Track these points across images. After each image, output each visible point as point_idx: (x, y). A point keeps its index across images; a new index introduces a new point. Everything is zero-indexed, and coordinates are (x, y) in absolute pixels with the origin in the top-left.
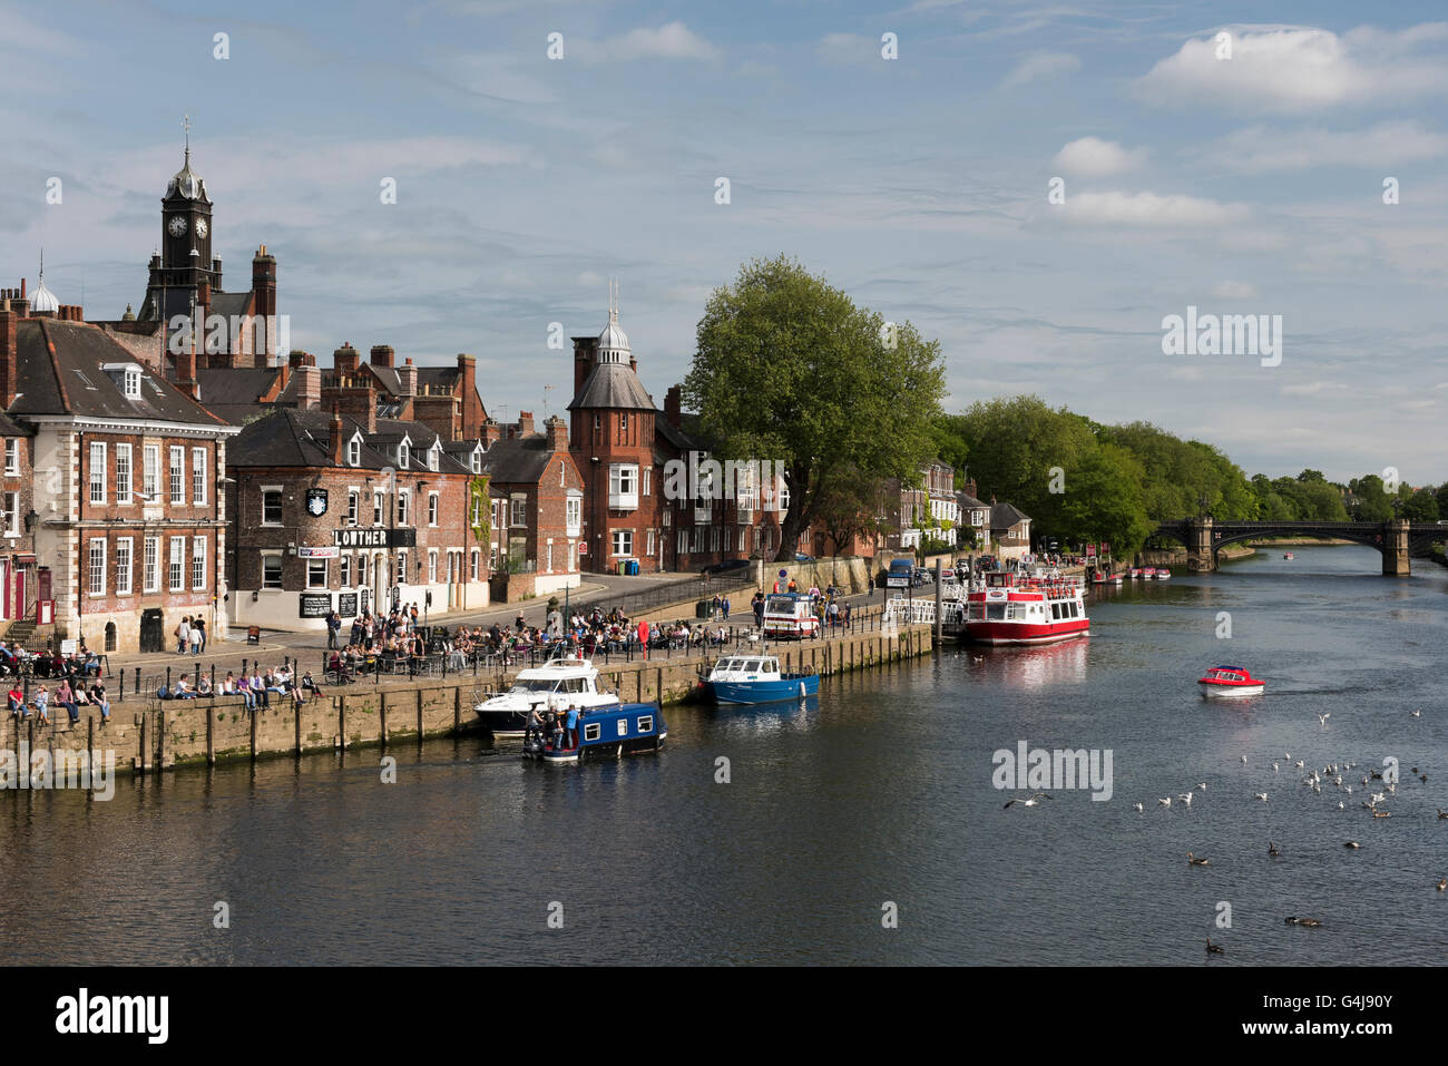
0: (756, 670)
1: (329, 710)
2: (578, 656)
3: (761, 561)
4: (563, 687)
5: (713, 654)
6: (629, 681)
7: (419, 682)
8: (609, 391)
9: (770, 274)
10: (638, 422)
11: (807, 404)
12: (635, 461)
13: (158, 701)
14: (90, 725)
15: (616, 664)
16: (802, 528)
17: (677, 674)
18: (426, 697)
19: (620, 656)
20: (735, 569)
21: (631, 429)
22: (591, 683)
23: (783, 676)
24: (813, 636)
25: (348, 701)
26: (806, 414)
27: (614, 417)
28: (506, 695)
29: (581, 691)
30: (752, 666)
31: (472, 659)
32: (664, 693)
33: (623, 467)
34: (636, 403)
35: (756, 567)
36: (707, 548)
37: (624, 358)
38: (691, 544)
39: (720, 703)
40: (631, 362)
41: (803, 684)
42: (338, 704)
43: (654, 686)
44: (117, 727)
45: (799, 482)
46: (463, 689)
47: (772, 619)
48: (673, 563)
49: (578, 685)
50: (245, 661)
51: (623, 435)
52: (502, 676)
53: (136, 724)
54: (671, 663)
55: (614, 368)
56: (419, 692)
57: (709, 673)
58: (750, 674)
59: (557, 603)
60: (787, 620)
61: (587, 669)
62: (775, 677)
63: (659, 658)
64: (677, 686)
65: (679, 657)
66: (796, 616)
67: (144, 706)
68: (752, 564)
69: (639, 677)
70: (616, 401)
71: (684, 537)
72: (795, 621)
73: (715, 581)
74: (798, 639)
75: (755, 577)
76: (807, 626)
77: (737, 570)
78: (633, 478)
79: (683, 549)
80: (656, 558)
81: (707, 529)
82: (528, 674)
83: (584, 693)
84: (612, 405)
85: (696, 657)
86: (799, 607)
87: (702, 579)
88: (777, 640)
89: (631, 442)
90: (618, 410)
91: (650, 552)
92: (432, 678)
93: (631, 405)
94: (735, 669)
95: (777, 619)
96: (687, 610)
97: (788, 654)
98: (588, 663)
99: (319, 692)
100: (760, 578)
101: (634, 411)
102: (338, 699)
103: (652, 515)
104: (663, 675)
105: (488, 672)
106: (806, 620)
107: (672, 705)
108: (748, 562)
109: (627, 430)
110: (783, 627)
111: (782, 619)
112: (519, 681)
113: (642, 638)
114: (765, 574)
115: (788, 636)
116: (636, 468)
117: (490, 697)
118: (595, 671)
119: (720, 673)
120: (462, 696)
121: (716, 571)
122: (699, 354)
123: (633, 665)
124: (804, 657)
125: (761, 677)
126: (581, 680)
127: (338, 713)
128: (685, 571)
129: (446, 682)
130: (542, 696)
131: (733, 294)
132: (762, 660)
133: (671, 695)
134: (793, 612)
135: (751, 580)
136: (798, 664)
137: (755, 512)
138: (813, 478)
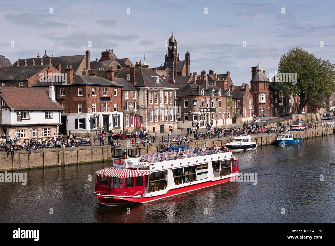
1: (195, 145)
2: (247, 134)
4: (244, 141)
6: (259, 140)
7: (213, 139)
8: (259, 78)
9: (295, 51)
10: (265, 84)
11: (304, 79)
12: (265, 93)
13: (160, 142)
14: (148, 147)
15: (256, 136)
16: (304, 107)
17: (270, 138)
18: (215, 142)
19: (258, 134)
20: (287, 115)
21: (264, 86)
22: (250, 140)
23: (294, 139)
24: (303, 130)
25: (198, 143)
26: (303, 81)
27: (260, 84)
28: (232, 142)
29: (248, 141)
32: (267, 142)
33: (262, 94)
34: (265, 80)
35: (292, 115)
36: (282, 111)
37: (262, 71)
38: (278, 110)
39: (279, 144)
40: (264, 72)
41: (299, 140)
42: (196, 144)
43: (265, 141)
44: (153, 148)
45: (303, 96)
46: (222, 141)
47: (294, 126)
48: (274, 114)
49: (247, 140)
51: (262, 87)
52: (231, 138)
53: (156, 147)
54: (269, 136)
55: (260, 73)
56: (213, 141)
57: (277, 138)
58: (286, 138)
59: (245, 123)
60: (297, 126)
61: (249, 137)
62: (292, 139)
63: (266, 135)
64: (270, 140)
65: (271, 134)
66: (299, 126)
67: (158, 143)
69: (261, 139)
70: (260, 80)
71: (276, 109)
72: (299, 127)
73: (282, 118)
74: (299, 131)
76: (302, 128)
78: (264, 97)
79: (276, 111)
80: (270, 113)
81: (282, 107)
82: (236, 138)
83: (248, 142)
84: (260, 81)
85: (275, 135)
86: (300, 124)
87: (279, 118)
88: (294, 131)
89: (264, 89)
90: (261, 82)
91: (269, 112)
92: (216, 139)
93: (264, 81)
94: (283, 137)
95: (295, 126)
97: (297, 134)
98: (249, 136)
99: (192, 141)
100: (293, 118)
101: (264, 82)
102: (196, 142)
103: (269, 104)
104: (267, 138)
105: (228, 138)
106: (302, 127)
107: (269, 145)
108: (290, 114)
109: (263, 86)
110: (296, 128)
111: (296, 126)
112: (234, 139)
113: (262, 130)
115: (297, 130)
116: (265, 94)
117: (228, 142)
118: (251, 137)
119: (279, 138)
120: (222, 142)
121: (283, 116)
122: (279, 69)
123: (260, 136)
124: (301, 135)
125: (289, 139)
126: (248, 139)
127: (196, 145)
128: (276, 116)
129: (219, 139)
130: (239, 142)
131: (287, 56)
132: (289, 135)
133: (269, 143)
134: (298, 125)
135: (291, 118)
136: (299, 136)
137: (293, 103)
138: (306, 95)
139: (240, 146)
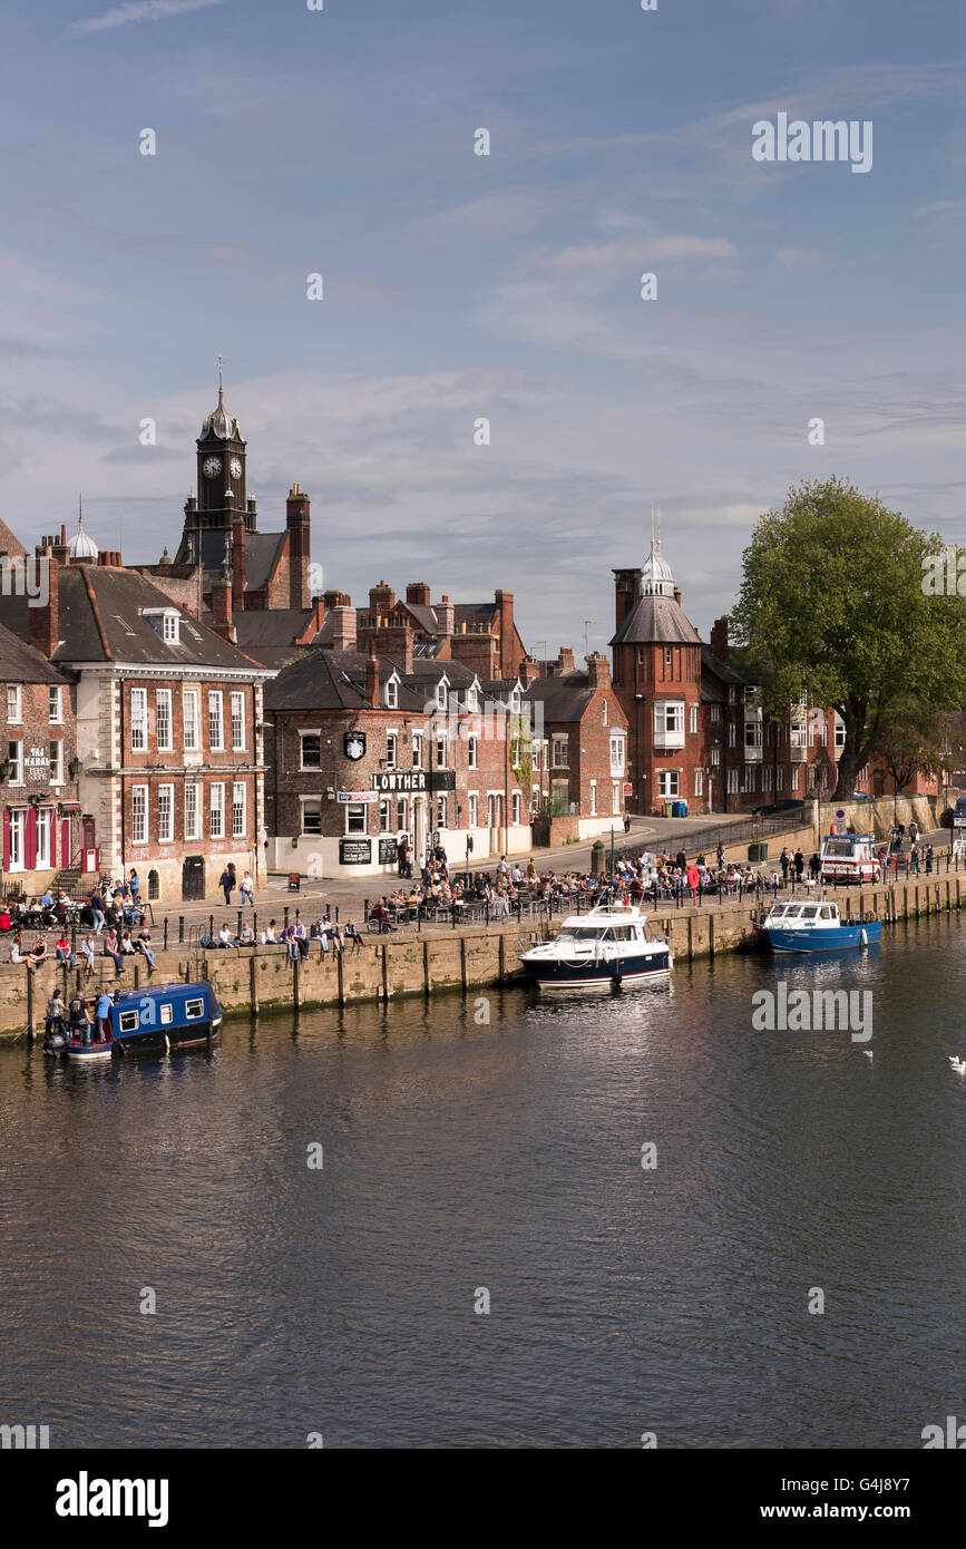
0: (813, 917)
1: (372, 959)
2: (625, 903)
3: (816, 801)
4: (610, 935)
5: (767, 900)
6: (679, 928)
7: (461, 930)
8: (652, 624)
9: (821, 497)
10: (684, 658)
11: (863, 633)
12: (681, 698)
13: (202, 950)
14: (136, 975)
15: (665, 912)
16: (860, 766)
17: (730, 920)
18: (470, 945)
19: (669, 902)
20: (789, 811)
21: (676, 663)
22: (639, 930)
23: (843, 923)
24: (874, 881)
25: (391, 950)
26: (861, 644)
27: (658, 652)
28: (552, 944)
29: (629, 939)
30: (810, 913)
31: (515, 907)
32: (717, 941)
33: (669, 704)
34: (681, 637)
35: (811, 807)
36: (758, 788)
37: (668, 590)
38: (741, 783)
39: (776, 951)
40: (675, 594)
41: (864, 931)
42: (380, 953)
43: (706, 934)
44: (162, 976)
45: (856, 716)
46: (507, 938)
47: (830, 862)
48: (723, 803)
49: (626, 933)
50: (286, 909)
51: (668, 671)
52: (547, 924)
53: (181, 974)
54: (723, 909)
55: (657, 601)
56: (462, 940)
57: (763, 920)
58: (807, 920)
59: (602, 847)
60: (845, 863)
61: (635, 916)
62: (834, 924)
63: (710, 904)
64: (730, 934)
65: (731, 903)
66: (856, 859)
67: (189, 955)
68: (807, 804)
69: (689, 924)
70: (660, 635)
71: (733, 776)
72: (855, 864)
73: (768, 823)
74: (858, 883)
75: (811, 818)
76: (867, 869)
77: (791, 811)
78: (680, 715)
79: (733, 789)
80: (705, 799)
81: (758, 768)
82: (574, 921)
83: (632, 942)
84: (656, 639)
85: (750, 903)
86: (858, 849)
87: (755, 820)
88: (835, 884)
89: (676, 677)
90: (662, 644)
91: (699, 792)
92: (473, 927)
93: (676, 639)
94: (791, 916)
95: (836, 862)
96: (736, 854)
97: (848, 900)
98: (636, 910)
99: (360, 941)
100: (816, 819)
101: (679, 645)
102: (380, 947)
103: (699, 753)
104: (715, 922)
105: (532, 920)
106: (866, 863)
107: (725, 954)
108: (803, 802)
109: (672, 664)
110: (841, 871)
111: (840, 863)
112: (564, 928)
113: (692, 881)
114: (821, 813)
115: (847, 880)
116: (682, 704)
117: (535, 945)
118: (643, 919)
119: (776, 920)
120: (506, 944)
121: (768, 811)
122: (746, 584)
123: (684, 912)
124: (865, 902)
125: (819, 923)
126: (630, 927)
127: (380, 962)
128: (735, 812)
129: (490, 931)
130: (589, 944)
131: (782, 519)
132: (820, 905)
133: (724, 943)
134: (851, 854)
135: (806, 821)
136: (858, 910)
137: (809, 748)
138: (871, 712)
139: (594, 962)
